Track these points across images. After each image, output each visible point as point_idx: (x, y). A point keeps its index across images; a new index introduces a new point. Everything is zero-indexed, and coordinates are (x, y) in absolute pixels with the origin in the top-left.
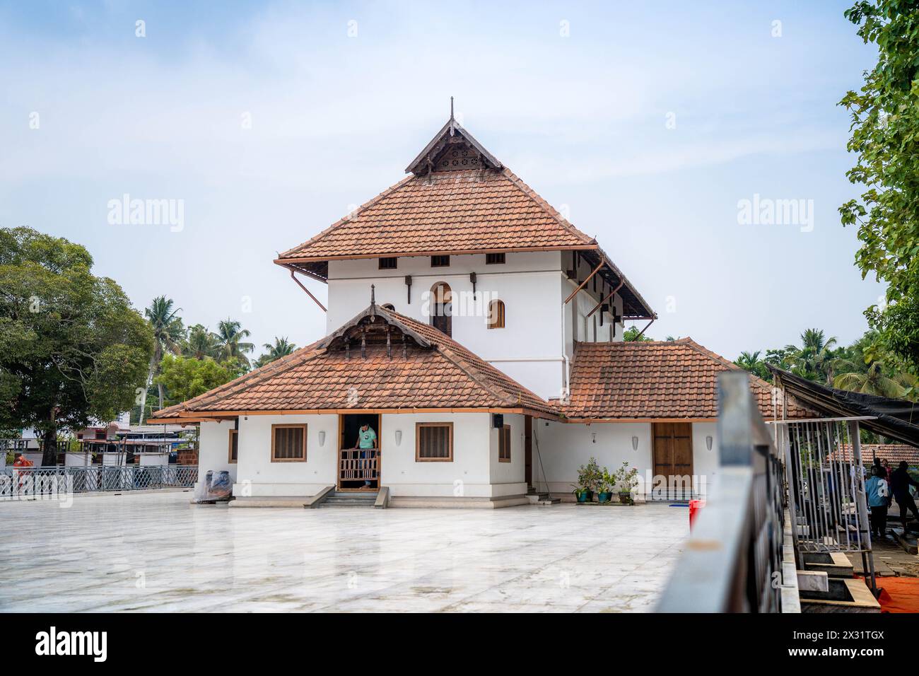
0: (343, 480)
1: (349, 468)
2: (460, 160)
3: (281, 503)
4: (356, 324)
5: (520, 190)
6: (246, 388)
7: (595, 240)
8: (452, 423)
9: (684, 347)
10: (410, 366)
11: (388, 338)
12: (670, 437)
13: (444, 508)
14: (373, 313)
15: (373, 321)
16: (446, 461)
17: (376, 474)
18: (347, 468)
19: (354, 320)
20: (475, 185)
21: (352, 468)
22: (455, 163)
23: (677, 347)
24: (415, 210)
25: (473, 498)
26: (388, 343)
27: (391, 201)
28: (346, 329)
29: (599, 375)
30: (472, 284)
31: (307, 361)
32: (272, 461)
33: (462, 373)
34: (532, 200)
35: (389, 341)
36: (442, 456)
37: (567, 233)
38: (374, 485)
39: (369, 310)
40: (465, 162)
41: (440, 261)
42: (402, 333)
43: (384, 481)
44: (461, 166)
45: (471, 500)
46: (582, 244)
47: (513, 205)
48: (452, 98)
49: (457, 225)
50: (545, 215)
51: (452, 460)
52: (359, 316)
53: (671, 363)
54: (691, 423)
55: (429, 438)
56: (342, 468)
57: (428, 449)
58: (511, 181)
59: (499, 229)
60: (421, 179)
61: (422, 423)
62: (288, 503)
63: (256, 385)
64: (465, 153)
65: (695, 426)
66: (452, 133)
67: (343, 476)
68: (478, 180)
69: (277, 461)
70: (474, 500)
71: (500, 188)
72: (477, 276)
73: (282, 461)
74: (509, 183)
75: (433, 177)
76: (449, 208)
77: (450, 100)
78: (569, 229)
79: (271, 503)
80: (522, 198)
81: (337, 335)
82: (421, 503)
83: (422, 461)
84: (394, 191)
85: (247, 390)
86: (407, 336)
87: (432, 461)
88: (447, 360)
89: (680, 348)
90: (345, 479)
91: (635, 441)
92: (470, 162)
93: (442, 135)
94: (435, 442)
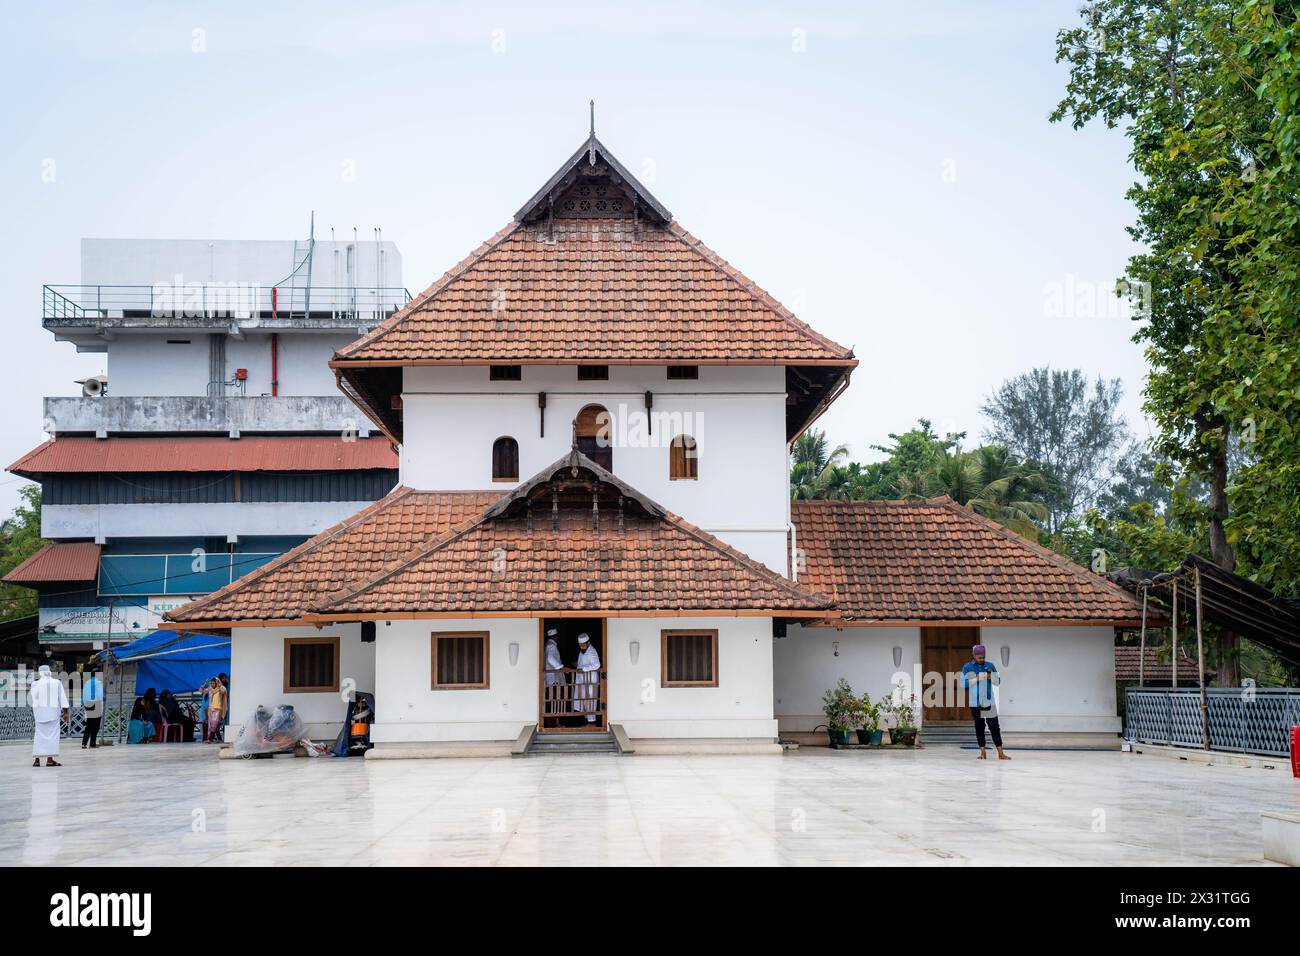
0: (548, 715)
1: (558, 697)
2: (593, 202)
3: (453, 752)
4: (548, 479)
5: (705, 260)
6: (388, 577)
7: (851, 352)
8: (716, 631)
9: (943, 510)
10: (636, 544)
11: (595, 501)
12: (946, 648)
13: (708, 754)
14: (575, 464)
15: (575, 475)
16: (707, 686)
17: (602, 706)
18: (555, 697)
19: (545, 473)
20: (628, 247)
21: (562, 697)
22: (585, 206)
23: (932, 510)
24: (542, 285)
25: (748, 739)
26: (595, 508)
27: (493, 267)
28: (532, 486)
29: (830, 552)
30: (646, 410)
31: (465, 533)
32: (433, 688)
33: (722, 557)
34: (730, 279)
35: (595, 506)
36: (700, 678)
37: (802, 338)
38: (600, 722)
39: (569, 459)
40: (601, 205)
41: (593, 372)
42: (621, 494)
43: (613, 716)
44: (594, 212)
45: (746, 741)
46: (833, 358)
47: (702, 285)
48: (592, 103)
49: (622, 315)
50: (759, 305)
51: (717, 685)
52: (553, 466)
53: (932, 536)
54: (979, 628)
55: (679, 653)
56: (547, 697)
57: (679, 668)
58: (687, 244)
59: (692, 326)
60: (531, 230)
61: (671, 631)
62: (464, 751)
63: (402, 571)
64: (602, 191)
65: (984, 632)
66: (592, 161)
67: (548, 710)
68: (630, 237)
69: (441, 688)
70: (750, 742)
71: (669, 254)
72: (654, 396)
73: (450, 688)
74: (684, 248)
75: (555, 228)
76: (599, 285)
77: (590, 107)
78: (804, 332)
79: (436, 752)
80: (713, 275)
81: (518, 496)
82: (674, 748)
83: (671, 686)
84: (493, 250)
85: (391, 580)
86: (626, 499)
87: (687, 686)
88: (687, 536)
89: (938, 511)
90: (552, 714)
91: (897, 654)
92: (609, 207)
93: (576, 162)
94: (689, 659)
